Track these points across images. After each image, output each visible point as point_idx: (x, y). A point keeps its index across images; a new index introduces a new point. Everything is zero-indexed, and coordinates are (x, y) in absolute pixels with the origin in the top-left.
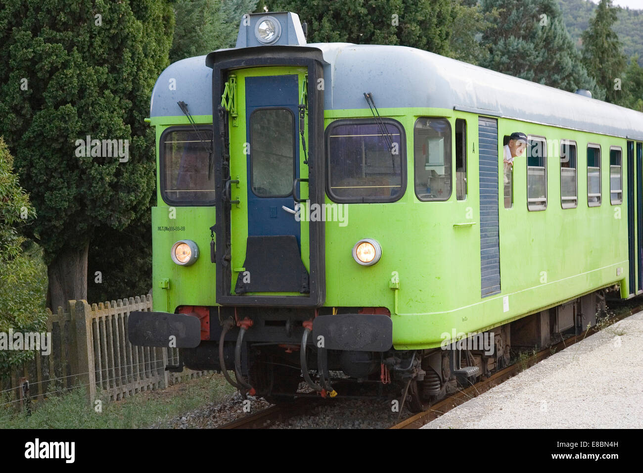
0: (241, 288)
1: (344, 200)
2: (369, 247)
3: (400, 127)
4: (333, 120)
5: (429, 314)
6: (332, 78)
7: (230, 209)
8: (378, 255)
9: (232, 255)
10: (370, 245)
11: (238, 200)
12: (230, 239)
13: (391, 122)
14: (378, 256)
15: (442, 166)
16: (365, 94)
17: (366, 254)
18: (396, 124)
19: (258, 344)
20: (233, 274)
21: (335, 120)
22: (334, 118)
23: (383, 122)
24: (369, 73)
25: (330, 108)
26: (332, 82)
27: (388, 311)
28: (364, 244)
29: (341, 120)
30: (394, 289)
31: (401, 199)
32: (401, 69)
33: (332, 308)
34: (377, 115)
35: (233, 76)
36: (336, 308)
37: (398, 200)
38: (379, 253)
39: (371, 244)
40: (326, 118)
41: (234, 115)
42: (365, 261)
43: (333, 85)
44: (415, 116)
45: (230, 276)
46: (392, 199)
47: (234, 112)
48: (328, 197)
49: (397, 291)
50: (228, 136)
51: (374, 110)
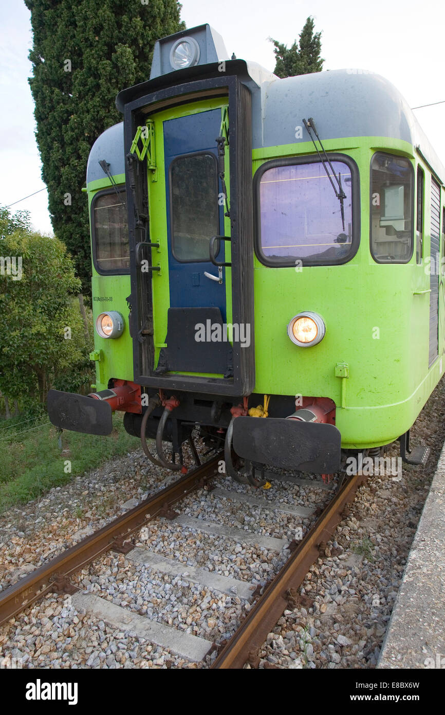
0: (163, 366)
1: (278, 263)
2: (309, 323)
3: (351, 163)
4: (264, 162)
5: (385, 406)
6: (263, 107)
7: (151, 277)
8: (321, 333)
9: (154, 328)
10: (310, 320)
11: (158, 266)
12: (152, 311)
13: (339, 158)
14: (321, 335)
15: (402, 219)
16: (304, 121)
17: (306, 332)
18: (346, 160)
19: (187, 423)
20: (156, 349)
21: (267, 161)
22: (264, 159)
23: (328, 158)
24: (310, 95)
25: (260, 146)
26: (263, 112)
27: (332, 402)
28: (303, 319)
29: (274, 161)
30: (341, 378)
31: (352, 261)
32: (352, 87)
33: (263, 395)
34: (320, 149)
35: (149, 120)
36: (268, 395)
37: (348, 262)
38: (322, 331)
39: (312, 320)
40: (256, 160)
41: (151, 168)
42: (304, 341)
43: (263, 115)
44: (371, 148)
45: (153, 352)
46: (339, 260)
47: (150, 164)
48: (258, 259)
49: (344, 379)
50: (147, 193)
51: (317, 142)
